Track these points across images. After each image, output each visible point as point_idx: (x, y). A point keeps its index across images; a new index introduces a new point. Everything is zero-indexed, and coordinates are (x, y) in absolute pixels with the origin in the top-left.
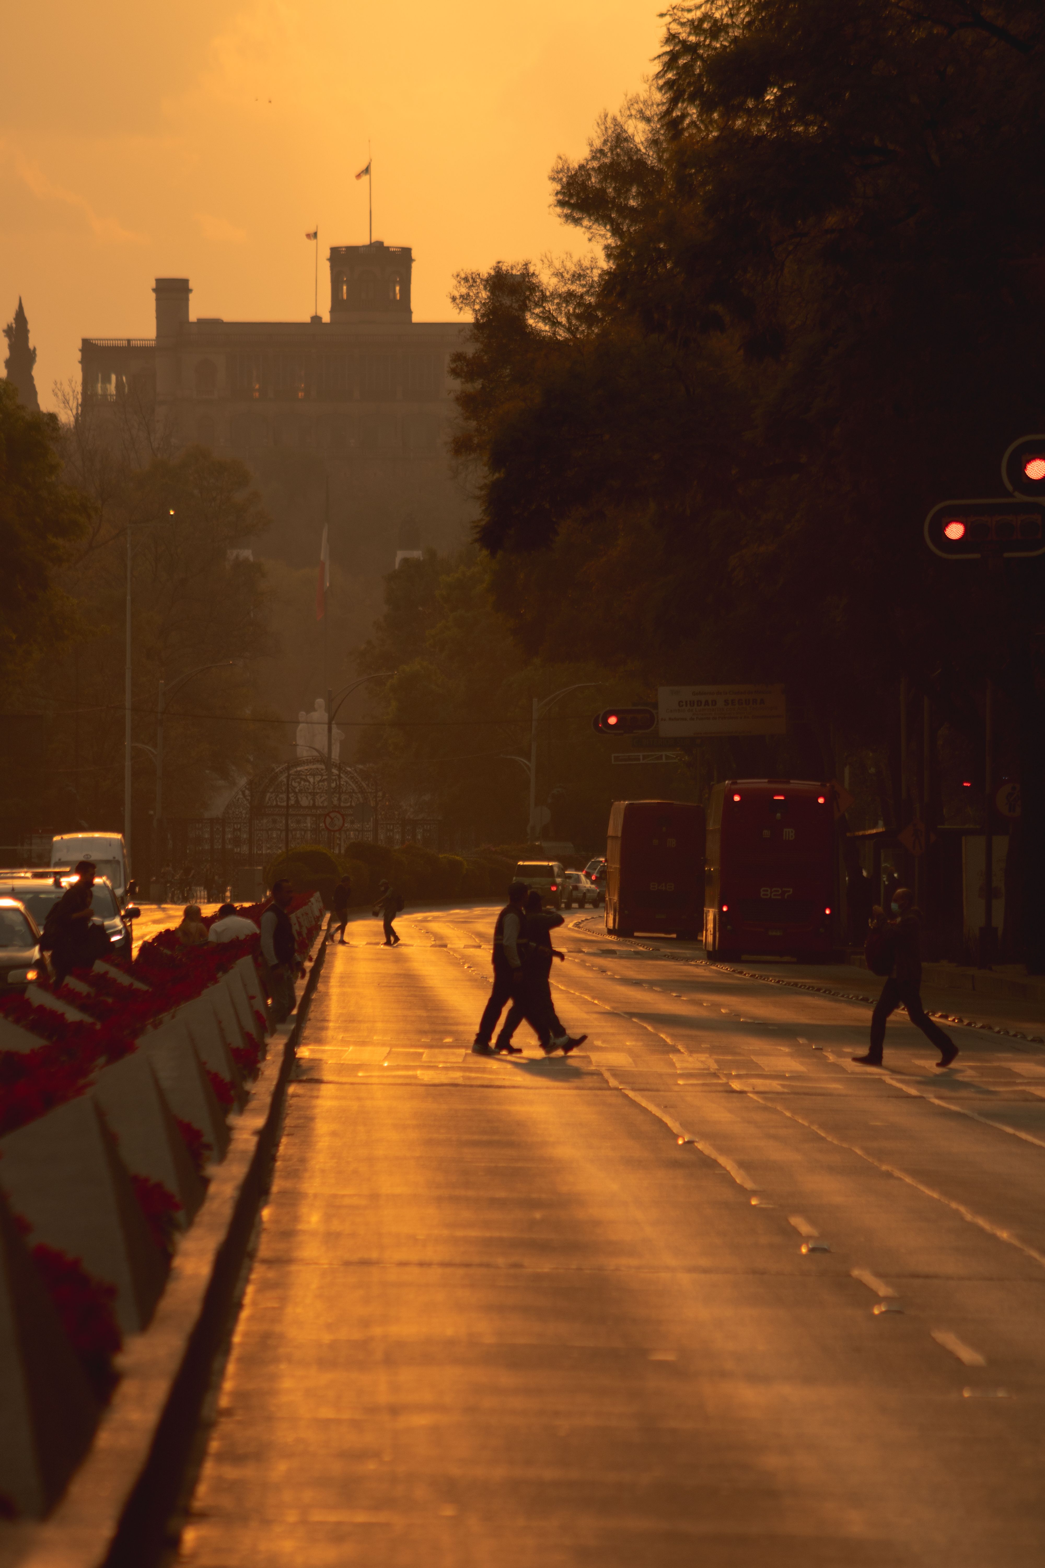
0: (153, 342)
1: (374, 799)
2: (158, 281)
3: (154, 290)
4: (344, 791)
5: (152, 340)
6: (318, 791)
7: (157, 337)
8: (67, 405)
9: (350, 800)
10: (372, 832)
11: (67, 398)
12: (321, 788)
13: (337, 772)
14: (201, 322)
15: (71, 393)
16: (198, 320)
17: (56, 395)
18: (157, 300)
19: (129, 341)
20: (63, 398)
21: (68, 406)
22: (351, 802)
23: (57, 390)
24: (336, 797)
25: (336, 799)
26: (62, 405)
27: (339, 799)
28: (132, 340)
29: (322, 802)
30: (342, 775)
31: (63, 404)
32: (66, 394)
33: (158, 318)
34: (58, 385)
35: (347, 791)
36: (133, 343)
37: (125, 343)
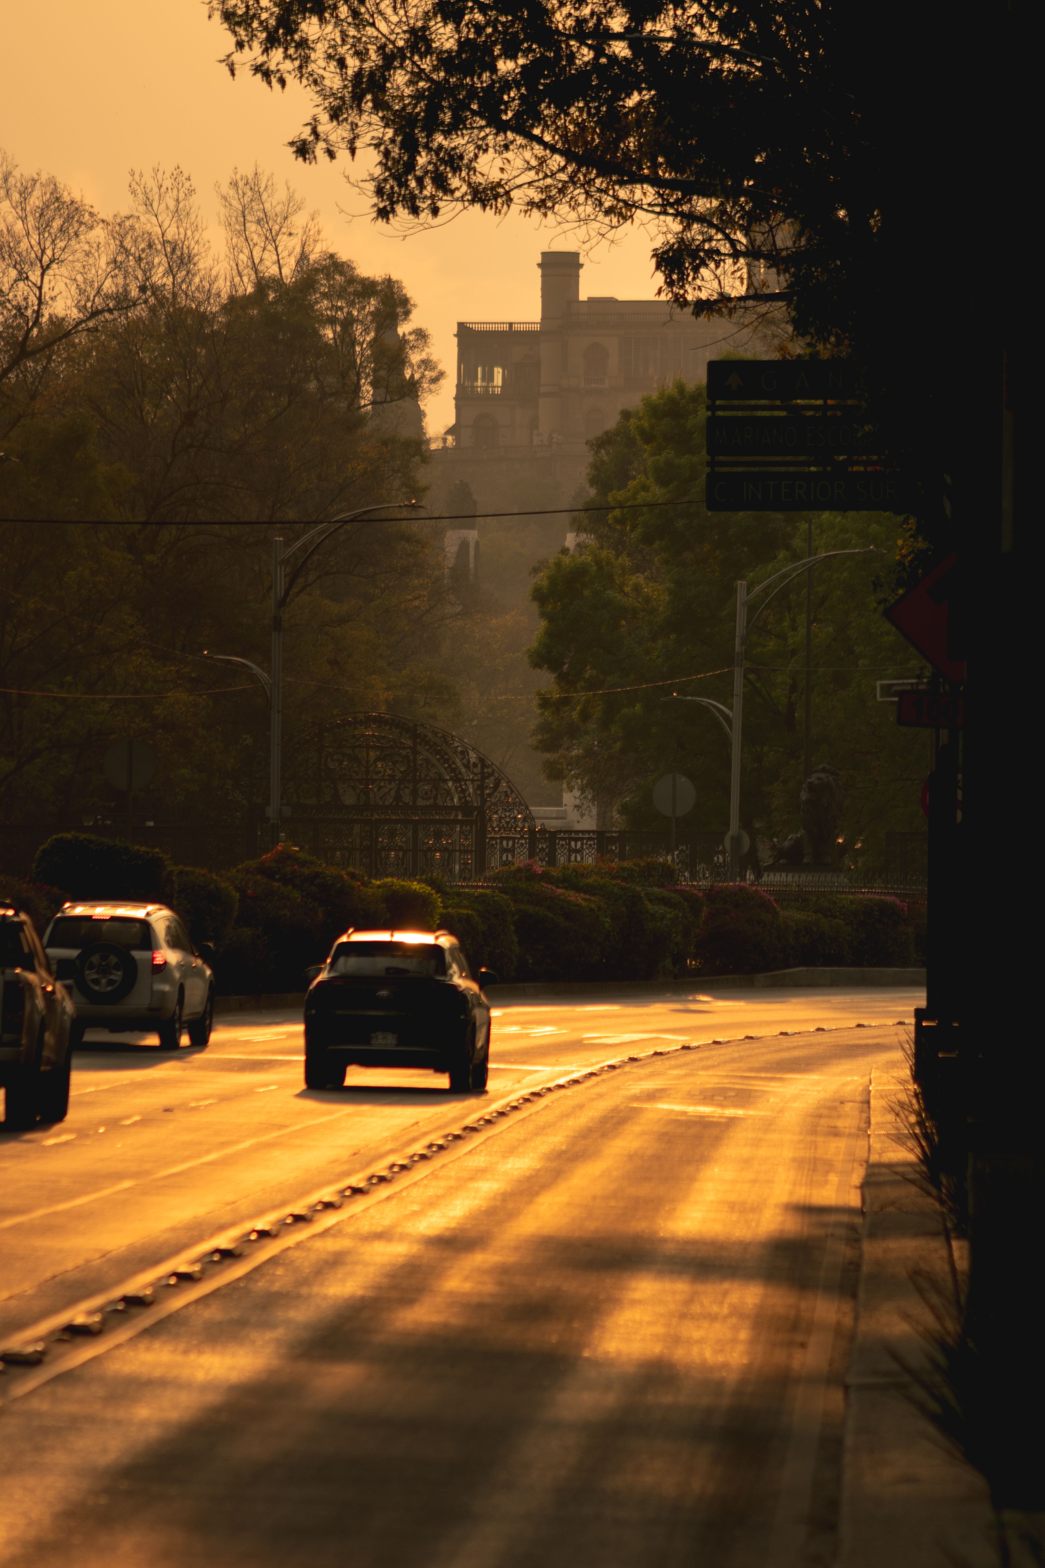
0: (539, 326)
1: (479, 792)
2: (544, 254)
3: (539, 265)
4: (423, 776)
5: (537, 323)
6: (375, 777)
7: (542, 319)
8: (150, 208)
9: (434, 792)
10: (474, 853)
11: (151, 198)
12: (380, 772)
13: (409, 743)
14: (591, 300)
15: (156, 189)
16: (589, 298)
17: (134, 192)
18: (543, 276)
19: (511, 324)
20: (145, 198)
21: (151, 210)
22: (436, 798)
23: (134, 185)
24: (408, 788)
25: (407, 791)
26: (142, 208)
27: (414, 793)
28: (515, 323)
29: (381, 798)
30: (419, 748)
31: (145, 207)
32: (148, 191)
33: (543, 297)
34: (137, 177)
35: (428, 778)
36: (516, 327)
37: (506, 327)
